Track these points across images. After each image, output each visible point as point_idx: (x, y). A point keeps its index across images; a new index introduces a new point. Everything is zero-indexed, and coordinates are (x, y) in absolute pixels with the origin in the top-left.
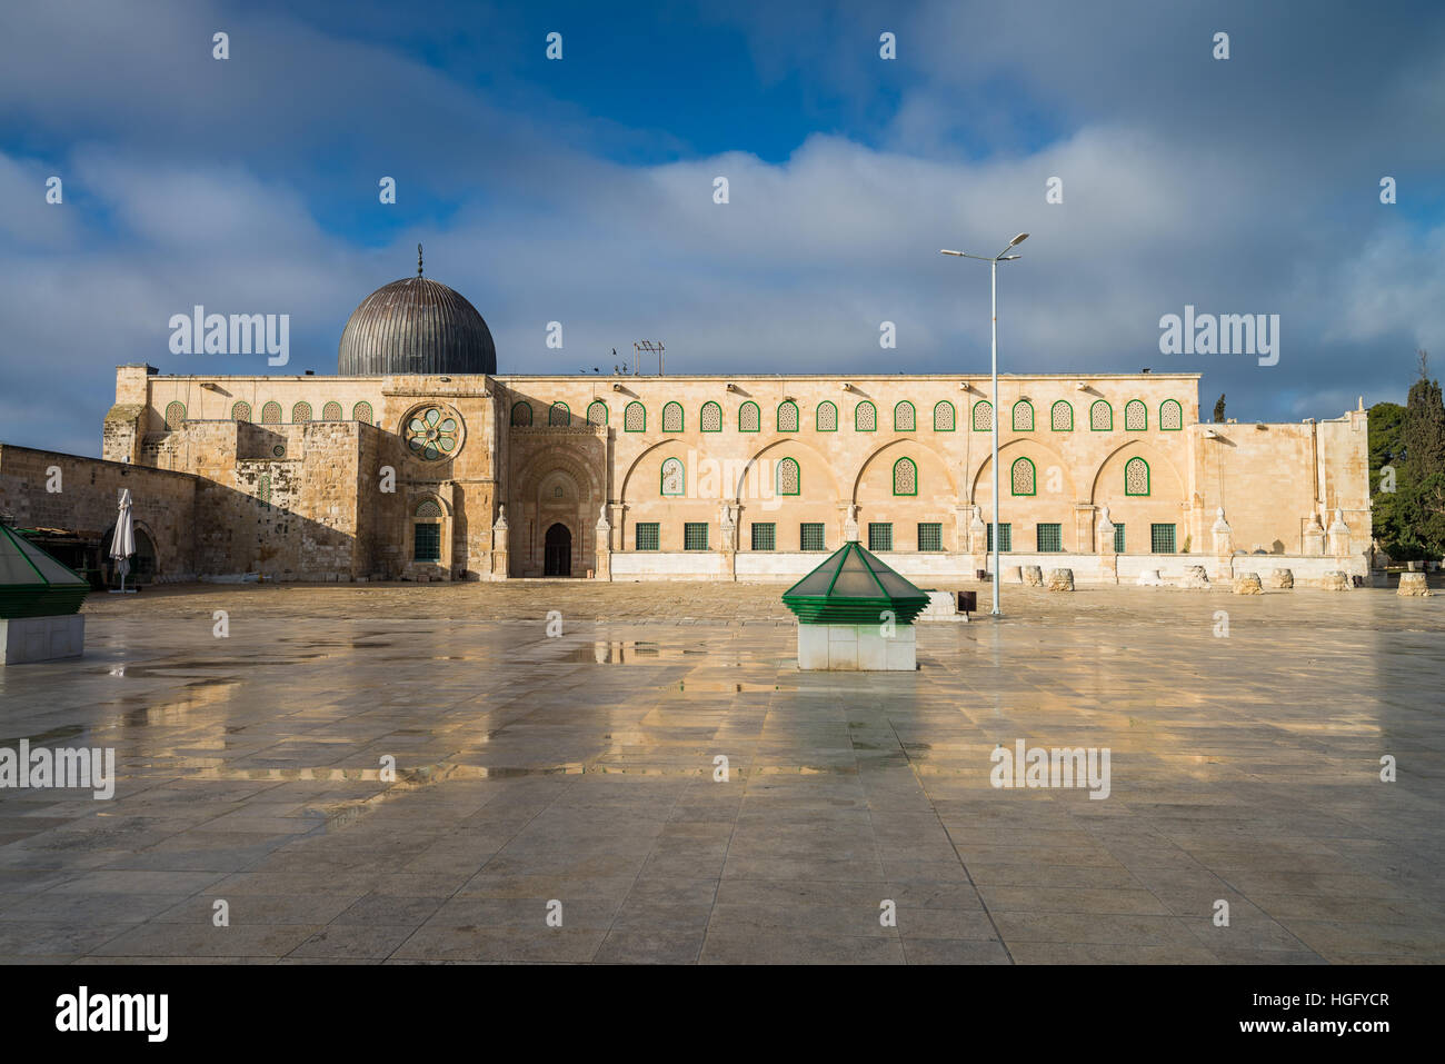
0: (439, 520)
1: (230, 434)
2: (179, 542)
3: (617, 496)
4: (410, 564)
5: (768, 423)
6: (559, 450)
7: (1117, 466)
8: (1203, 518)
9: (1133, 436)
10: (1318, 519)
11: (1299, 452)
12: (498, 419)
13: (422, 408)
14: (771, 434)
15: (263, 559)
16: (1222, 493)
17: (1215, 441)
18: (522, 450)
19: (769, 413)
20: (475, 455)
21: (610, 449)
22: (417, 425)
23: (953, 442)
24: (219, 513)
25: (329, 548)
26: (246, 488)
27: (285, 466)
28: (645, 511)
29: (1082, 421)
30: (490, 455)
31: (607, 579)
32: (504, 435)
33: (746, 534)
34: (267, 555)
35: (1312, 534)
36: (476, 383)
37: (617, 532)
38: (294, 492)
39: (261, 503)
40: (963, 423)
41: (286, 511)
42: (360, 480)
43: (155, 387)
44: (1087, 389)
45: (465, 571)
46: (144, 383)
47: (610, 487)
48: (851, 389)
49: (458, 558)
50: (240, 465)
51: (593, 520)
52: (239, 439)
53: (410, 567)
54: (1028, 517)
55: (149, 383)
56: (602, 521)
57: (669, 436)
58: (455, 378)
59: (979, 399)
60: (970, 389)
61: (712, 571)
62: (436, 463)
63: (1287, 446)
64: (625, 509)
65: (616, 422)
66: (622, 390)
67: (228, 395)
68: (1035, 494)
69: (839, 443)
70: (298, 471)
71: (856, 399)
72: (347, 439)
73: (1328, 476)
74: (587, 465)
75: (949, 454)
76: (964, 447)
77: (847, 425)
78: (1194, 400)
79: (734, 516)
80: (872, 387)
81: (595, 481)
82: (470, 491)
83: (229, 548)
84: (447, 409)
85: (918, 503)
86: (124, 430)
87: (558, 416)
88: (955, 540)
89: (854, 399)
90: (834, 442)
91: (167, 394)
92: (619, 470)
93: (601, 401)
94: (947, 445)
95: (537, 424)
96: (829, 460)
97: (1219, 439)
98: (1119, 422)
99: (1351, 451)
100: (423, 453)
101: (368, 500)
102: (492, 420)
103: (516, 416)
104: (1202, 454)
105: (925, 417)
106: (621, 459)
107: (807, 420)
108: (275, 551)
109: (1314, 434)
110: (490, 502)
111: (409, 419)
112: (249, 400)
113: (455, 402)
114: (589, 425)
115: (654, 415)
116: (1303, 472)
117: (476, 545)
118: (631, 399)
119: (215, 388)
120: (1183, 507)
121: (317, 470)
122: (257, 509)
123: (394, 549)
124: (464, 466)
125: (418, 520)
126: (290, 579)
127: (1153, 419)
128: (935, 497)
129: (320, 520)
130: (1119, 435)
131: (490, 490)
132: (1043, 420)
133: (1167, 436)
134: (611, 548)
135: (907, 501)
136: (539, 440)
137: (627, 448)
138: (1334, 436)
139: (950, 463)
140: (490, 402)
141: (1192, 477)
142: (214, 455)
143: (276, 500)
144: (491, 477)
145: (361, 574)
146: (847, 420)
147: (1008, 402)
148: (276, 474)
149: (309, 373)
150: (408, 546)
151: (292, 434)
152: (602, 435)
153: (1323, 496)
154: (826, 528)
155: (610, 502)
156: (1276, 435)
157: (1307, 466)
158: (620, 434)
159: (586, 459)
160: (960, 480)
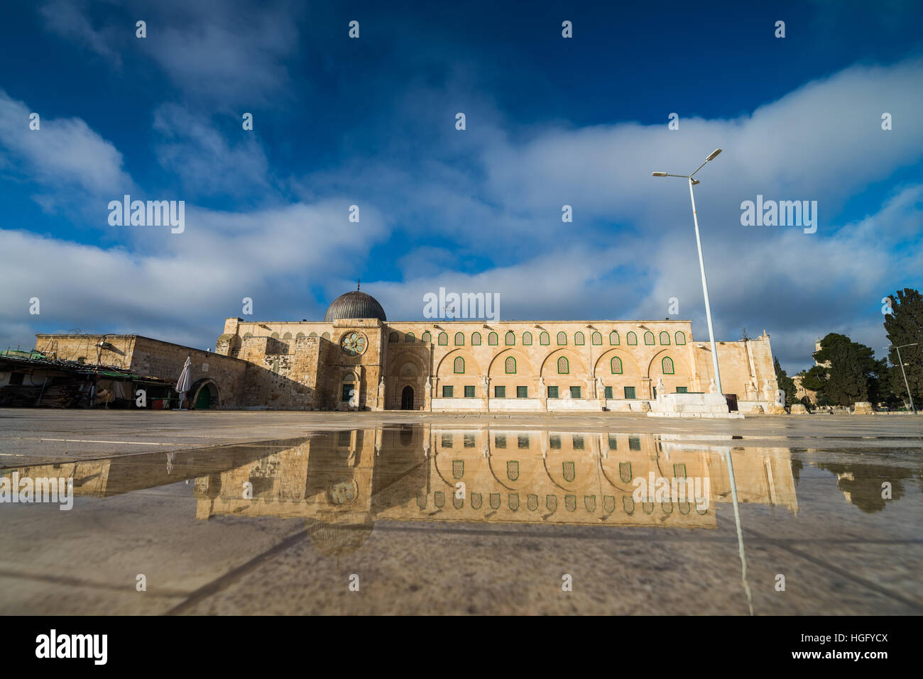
0: (354, 383)
1: (264, 343)
2: (235, 391)
3: (435, 374)
4: (340, 403)
5: (501, 342)
6: (409, 353)
7: (658, 361)
8: (701, 384)
9: (664, 347)
10: (753, 385)
11: (740, 354)
12: (382, 338)
13: (350, 333)
14: (502, 346)
15: (273, 399)
16: (708, 373)
17: (702, 350)
18: (393, 353)
19: (502, 337)
20: (372, 354)
21: (432, 353)
22: (347, 341)
23: (584, 350)
24: (255, 378)
25: (303, 395)
26: (269, 367)
27: (286, 357)
28: (447, 381)
29: (641, 341)
30: (379, 353)
31: (429, 411)
32: (385, 346)
33: (492, 391)
34: (275, 398)
35: (752, 391)
36: (374, 322)
37: (434, 390)
38: (289, 369)
39: (274, 374)
40: (588, 342)
41: (285, 377)
42: (319, 363)
43: (241, 326)
44: (642, 327)
45: (364, 406)
46: (236, 325)
47: (431, 370)
48: (538, 327)
49: (362, 400)
50: (266, 356)
51: (424, 384)
52: (267, 345)
53: (340, 404)
54: (619, 383)
55: (238, 325)
56: (428, 384)
57: (458, 347)
58: (365, 320)
59: (594, 331)
60: (590, 327)
61: (478, 407)
62: (354, 357)
63: (734, 352)
64: (438, 379)
65: (435, 341)
66: (437, 327)
67: (270, 330)
68: (622, 373)
69: (533, 350)
70: (291, 359)
71: (540, 331)
72: (314, 345)
73: (755, 365)
74: (421, 360)
75: (583, 355)
76: (589, 352)
77: (536, 343)
78: (690, 332)
79: (487, 381)
80: (548, 327)
81: (425, 367)
82: (369, 369)
83: (258, 394)
84: (360, 334)
85: (570, 377)
86: (225, 344)
87: (409, 338)
88: (588, 395)
89: (539, 331)
90: (531, 350)
91: (245, 329)
92: (436, 362)
93: (428, 332)
94: (581, 351)
95: (400, 342)
96: (529, 358)
97: (704, 348)
98: (657, 341)
99: (764, 353)
100: (349, 353)
101: (322, 373)
102: (380, 338)
103: (391, 338)
104: (697, 355)
105: (571, 339)
106: (437, 357)
107: (519, 340)
108: (278, 396)
109: (746, 346)
110: (377, 375)
111: (344, 337)
112: (279, 332)
113: (364, 330)
114: (423, 342)
115: (451, 338)
116: (743, 363)
117: (370, 394)
118: (442, 331)
119: (265, 327)
120: (690, 380)
121: (299, 359)
122: (272, 376)
123: (333, 396)
124: (366, 359)
125: (345, 383)
126: (284, 408)
127: (673, 340)
128: (577, 374)
129: (299, 382)
130: (658, 347)
131: (378, 369)
132: (623, 340)
133: (679, 347)
134: (431, 396)
135: (564, 376)
136: (401, 349)
137: (439, 353)
138: (756, 347)
139: (583, 359)
140: (379, 330)
141: (693, 367)
142: (256, 352)
143: (281, 373)
144: (378, 363)
145: (317, 407)
146: (536, 340)
147: (607, 333)
148: (282, 360)
149: (305, 320)
150: (339, 395)
151: (291, 343)
152: (429, 346)
153: (754, 373)
154: (528, 388)
155: (431, 376)
156: (728, 347)
157: (744, 361)
158: (436, 346)
159: (421, 357)
160: (588, 367)
